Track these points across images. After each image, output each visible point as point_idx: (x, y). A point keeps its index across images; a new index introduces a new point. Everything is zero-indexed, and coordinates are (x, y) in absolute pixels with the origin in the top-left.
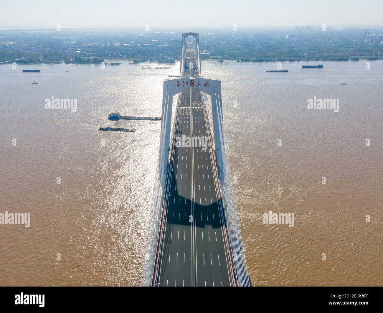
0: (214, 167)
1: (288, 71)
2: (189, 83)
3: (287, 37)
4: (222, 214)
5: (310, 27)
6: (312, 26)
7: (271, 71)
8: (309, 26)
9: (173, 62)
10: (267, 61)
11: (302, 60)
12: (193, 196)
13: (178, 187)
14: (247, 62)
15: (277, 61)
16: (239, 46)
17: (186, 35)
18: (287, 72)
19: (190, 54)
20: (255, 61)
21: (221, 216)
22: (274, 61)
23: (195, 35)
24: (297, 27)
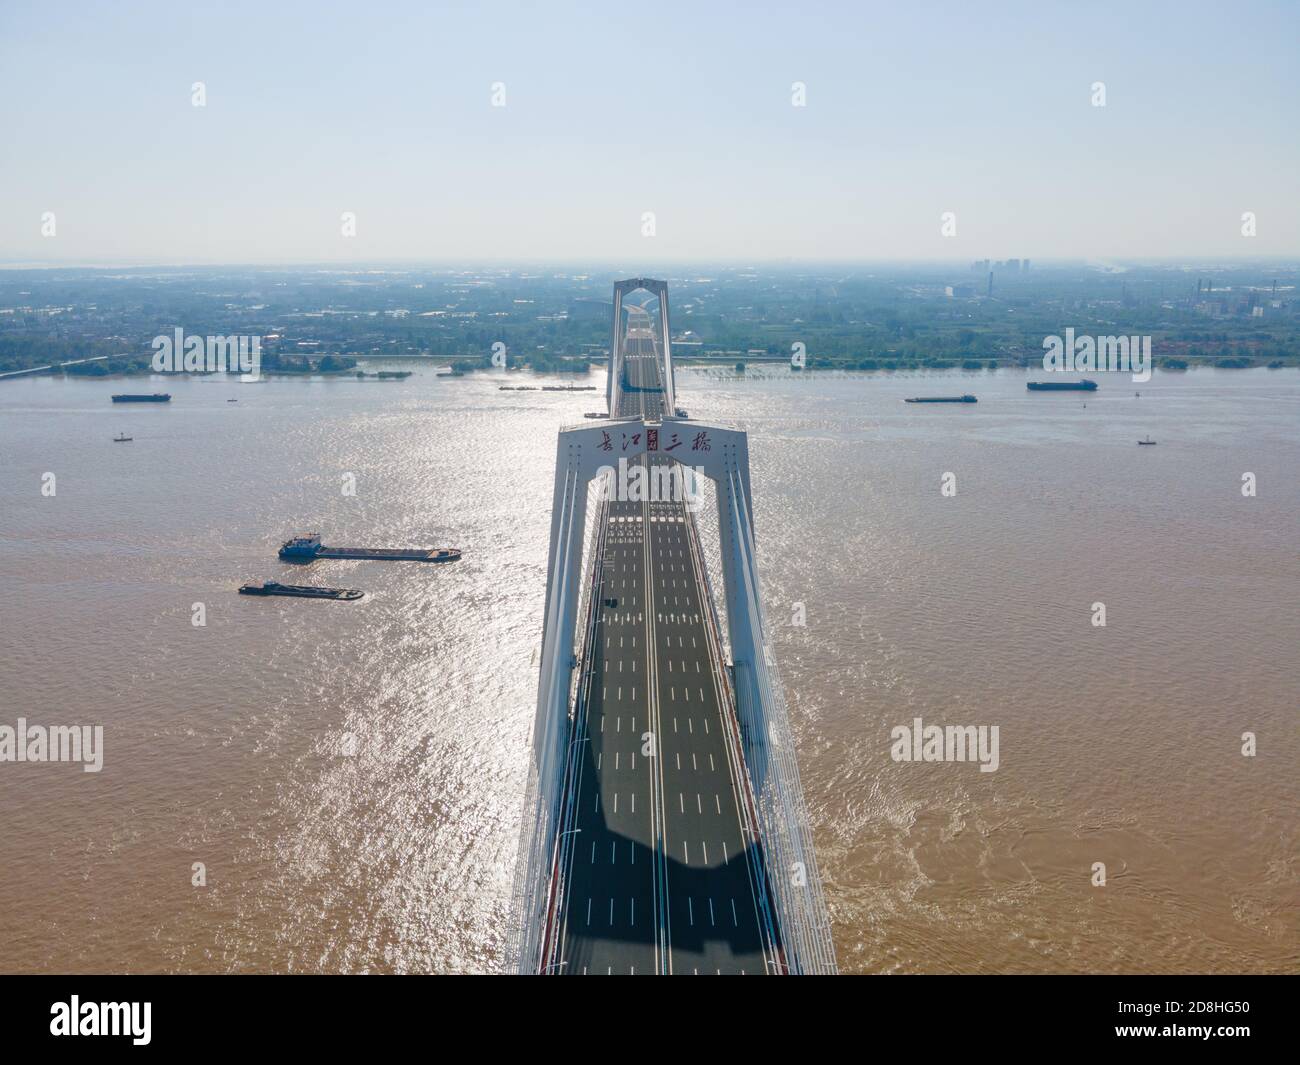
0: (730, 726)
1: (976, 401)
2: (643, 441)
3: (949, 291)
4: (763, 899)
5: (1021, 264)
6: (1027, 262)
7: (919, 401)
8: (1017, 261)
9: (582, 370)
10: (891, 367)
11: (1002, 366)
12: (657, 832)
13: (604, 799)
14: (825, 369)
15: (921, 366)
16: (797, 320)
17: (625, 287)
18: (974, 404)
19: (640, 344)
20: (850, 367)
21: (759, 908)
22: (914, 367)
23: (657, 286)
24: (978, 264)
